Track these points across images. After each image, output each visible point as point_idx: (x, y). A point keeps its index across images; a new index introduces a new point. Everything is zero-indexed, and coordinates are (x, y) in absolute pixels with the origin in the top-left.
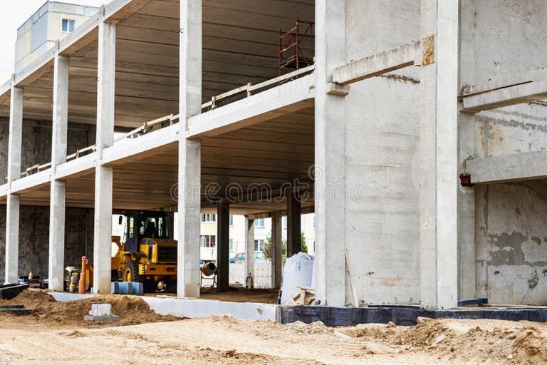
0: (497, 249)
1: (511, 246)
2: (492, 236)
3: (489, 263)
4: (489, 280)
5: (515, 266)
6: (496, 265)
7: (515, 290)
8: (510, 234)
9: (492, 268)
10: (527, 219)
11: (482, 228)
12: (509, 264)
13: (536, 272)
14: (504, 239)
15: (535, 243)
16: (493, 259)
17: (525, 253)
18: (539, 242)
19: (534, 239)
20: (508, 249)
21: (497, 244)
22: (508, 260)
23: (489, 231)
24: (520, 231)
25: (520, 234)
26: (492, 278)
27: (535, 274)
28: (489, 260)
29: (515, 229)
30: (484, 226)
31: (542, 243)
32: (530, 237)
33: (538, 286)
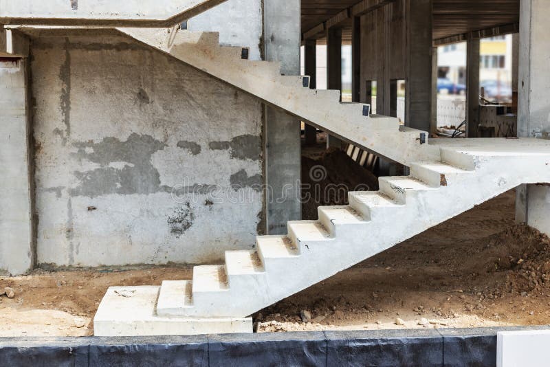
0: (94, 166)
1: (127, 159)
2: (81, 145)
3: (74, 193)
4: (75, 221)
5: (136, 195)
6: (91, 194)
7: (135, 238)
8: (124, 138)
9: (83, 201)
10: (165, 107)
11: (58, 132)
12: (120, 192)
13: (188, 205)
14: (111, 148)
15: (186, 153)
16: (84, 183)
17: (160, 172)
18: (195, 149)
19: (181, 145)
20: (119, 165)
21: (92, 158)
22: (119, 185)
23: (75, 137)
24: (147, 131)
25: (149, 139)
26: (82, 218)
27: (185, 207)
28: (74, 186)
29: (136, 130)
30: (63, 127)
31: (203, 150)
32: (173, 142)
33: (191, 229)
